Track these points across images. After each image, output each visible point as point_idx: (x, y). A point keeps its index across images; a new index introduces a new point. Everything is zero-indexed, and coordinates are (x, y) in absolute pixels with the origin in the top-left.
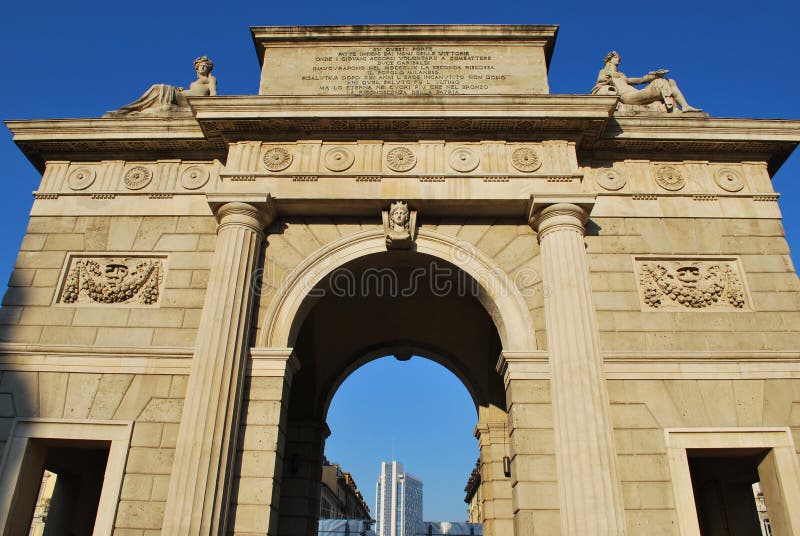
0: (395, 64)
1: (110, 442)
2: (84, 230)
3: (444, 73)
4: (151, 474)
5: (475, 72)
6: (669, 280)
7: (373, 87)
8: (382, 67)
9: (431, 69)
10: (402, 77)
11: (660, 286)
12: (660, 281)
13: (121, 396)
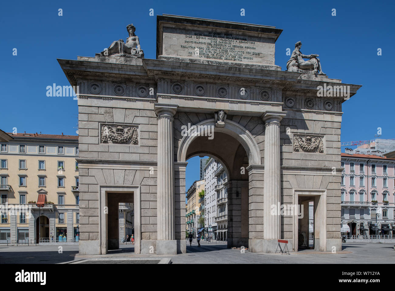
0: (218, 42)
1: (134, 192)
2: (103, 113)
3: (237, 49)
4: (149, 201)
5: (249, 50)
6: (302, 143)
7: (210, 54)
8: (213, 44)
9: (232, 47)
10: (221, 51)
11: (299, 144)
12: (299, 143)
13: (133, 177)
